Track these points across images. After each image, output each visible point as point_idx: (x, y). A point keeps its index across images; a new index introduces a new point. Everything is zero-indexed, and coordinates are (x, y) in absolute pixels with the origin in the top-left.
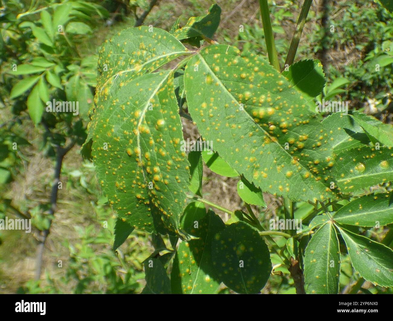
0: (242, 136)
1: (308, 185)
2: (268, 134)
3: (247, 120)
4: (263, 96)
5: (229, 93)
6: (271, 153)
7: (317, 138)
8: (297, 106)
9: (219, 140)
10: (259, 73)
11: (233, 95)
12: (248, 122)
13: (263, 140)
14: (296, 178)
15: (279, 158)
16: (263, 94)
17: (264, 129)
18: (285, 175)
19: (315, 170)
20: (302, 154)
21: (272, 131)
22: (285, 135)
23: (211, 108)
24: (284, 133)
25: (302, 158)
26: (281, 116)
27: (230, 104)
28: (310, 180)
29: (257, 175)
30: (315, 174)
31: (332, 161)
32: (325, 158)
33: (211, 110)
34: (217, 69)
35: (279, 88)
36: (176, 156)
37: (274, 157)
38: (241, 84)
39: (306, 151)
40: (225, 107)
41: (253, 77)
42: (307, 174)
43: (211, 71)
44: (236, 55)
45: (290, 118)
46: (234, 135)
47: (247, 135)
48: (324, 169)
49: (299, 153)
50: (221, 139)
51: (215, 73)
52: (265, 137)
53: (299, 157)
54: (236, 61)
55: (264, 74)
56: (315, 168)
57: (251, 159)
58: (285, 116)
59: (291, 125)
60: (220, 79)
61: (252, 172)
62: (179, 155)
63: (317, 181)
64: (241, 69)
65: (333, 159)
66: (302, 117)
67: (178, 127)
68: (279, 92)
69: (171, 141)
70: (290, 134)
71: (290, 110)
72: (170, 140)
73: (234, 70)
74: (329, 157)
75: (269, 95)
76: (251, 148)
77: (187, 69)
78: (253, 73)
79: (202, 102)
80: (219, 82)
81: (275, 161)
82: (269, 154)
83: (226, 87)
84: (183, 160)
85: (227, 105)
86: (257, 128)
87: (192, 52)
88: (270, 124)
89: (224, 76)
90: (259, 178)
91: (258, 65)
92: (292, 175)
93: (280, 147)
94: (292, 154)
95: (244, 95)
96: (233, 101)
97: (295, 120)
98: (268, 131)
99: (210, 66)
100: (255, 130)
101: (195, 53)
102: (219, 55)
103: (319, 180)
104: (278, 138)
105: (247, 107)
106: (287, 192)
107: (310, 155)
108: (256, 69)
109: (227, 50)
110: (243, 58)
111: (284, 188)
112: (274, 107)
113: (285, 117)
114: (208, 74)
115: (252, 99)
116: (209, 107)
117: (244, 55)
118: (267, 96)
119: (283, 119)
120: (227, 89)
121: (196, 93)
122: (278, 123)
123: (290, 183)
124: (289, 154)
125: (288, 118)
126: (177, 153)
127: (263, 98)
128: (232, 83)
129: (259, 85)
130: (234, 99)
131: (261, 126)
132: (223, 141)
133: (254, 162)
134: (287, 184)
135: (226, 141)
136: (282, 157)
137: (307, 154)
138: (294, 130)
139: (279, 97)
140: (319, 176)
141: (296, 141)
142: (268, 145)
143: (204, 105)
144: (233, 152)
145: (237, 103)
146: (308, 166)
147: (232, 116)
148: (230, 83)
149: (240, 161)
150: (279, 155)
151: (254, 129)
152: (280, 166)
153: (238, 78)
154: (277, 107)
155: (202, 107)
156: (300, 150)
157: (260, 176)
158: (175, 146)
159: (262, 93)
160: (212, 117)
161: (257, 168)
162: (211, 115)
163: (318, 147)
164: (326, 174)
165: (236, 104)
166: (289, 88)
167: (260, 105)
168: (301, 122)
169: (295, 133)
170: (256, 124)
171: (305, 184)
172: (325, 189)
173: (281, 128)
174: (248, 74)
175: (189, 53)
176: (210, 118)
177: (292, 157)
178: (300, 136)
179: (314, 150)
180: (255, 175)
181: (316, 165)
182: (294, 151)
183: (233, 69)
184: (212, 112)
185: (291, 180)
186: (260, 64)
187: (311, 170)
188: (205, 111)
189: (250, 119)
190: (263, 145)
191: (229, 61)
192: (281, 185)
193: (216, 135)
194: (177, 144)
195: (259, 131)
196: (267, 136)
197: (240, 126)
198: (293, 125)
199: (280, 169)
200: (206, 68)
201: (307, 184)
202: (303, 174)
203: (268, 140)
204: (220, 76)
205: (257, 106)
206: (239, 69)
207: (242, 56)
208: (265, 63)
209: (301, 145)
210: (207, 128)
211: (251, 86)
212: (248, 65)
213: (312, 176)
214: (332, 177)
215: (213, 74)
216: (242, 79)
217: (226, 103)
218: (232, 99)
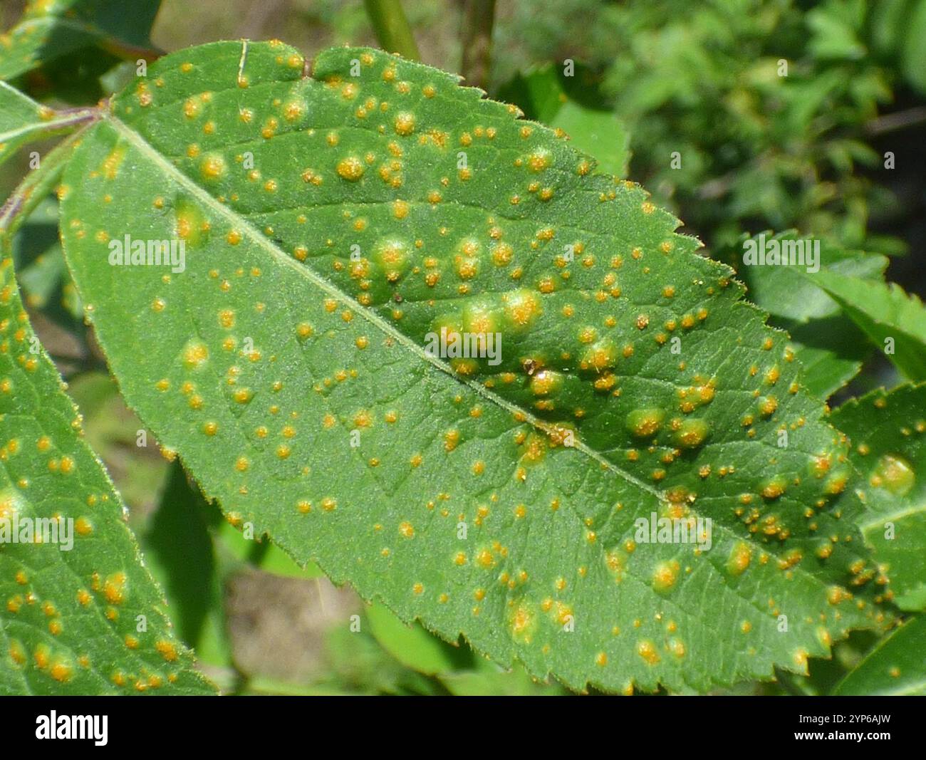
0: (415, 457)
1: (754, 599)
2: (531, 419)
3: (419, 374)
4: (471, 244)
5: (299, 267)
6: (564, 500)
7: (754, 381)
8: (638, 251)
9: (305, 503)
10: (423, 138)
11: (323, 274)
12: (424, 382)
13: (515, 451)
14: (699, 583)
15: (605, 514)
16: (468, 234)
17: (507, 397)
18: (649, 584)
19: (773, 524)
20: (704, 470)
21: (544, 397)
22: (614, 404)
23: (233, 357)
24: (605, 393)
25: (704, 487)
26: (577, 318)
27: (318, 317)
28: (757, 575)
29: (526, 623)
30: (774, 543)
31: (838, 468)
32: (805, 460)
33: (235, 369)
34: (216, 163)
35: (533, 185)
36: (132, 667)
37: (581, 517)
38: (347, 211)
39: (718, 452)
40: (301, 338)
41: (401, 164)
42: (740, 552)
43: (189, 185)
44: (290, 76)
45: (620, 315)
46: (375, 460)
47: (435, 444)
48: (808, 512)
49: (689, 470)
50: (318, 494)
51: (212, 189)
52: (519, 433)
53: (691, 487)
54: (297, 105)
55: (447, 135)
56: (769, 519)
57: (481, 553)
58: (594, 313)
59: (628, 347)
60: (239, 209)
61: (501, 616)
62: (145, 658)
63: (787, 569)
64: (333, 136)
65: (839, 456)
66: (671, 299)
67: (102, 513)
68: (539, 205)
69: (86, 595)
70: (631, 391)
71: (609, 277)
72: (75, 588)
73: (300, 153)
74: (823, 452)
75: (495, 231)
76: (468, 504)
77: (69, 203)
78: (395, 145)
79: (182, 342)
80: (241, 227)
81: (589, 535)
82: (556, 507)
83: (279, 242)
84: (174, 675)
85: (306, 326)
86: (473, 405)
87: (73, 117)
88: (529, 367)
89: (256, 190)
90: (539, 636)
91: (407, 102)
92: (681, 575)
93: (598, 462)
94: (657, 483)
95: (375, 260)
96: (329, 301)
97: (644, 319)
98: (528, 402)
99: (179, 160)
100: (466, 414)
101: (91, 118)
102: (208, 96)
103: (794, 563)
104: (578, 422)
105: (405, 315)
106: (679, 662)
107: (738, 465)
108: (406, 119)
109: (241, 65)
110: (326, 87)
111: (660, 646)
112: (533, 286)
113: (595, 319)
114: (180, 201)
115: (417, 269)
116: (222, 359)
117: (329, 67)
118: (487, 239)
119: (588, 331)
120: (289, 250)
121: (141, 307)
122: (566, 355)
123: (680, 614)
124: (642, 485)
125: (609, 319)
126: (133, 649)
127: (469, 252)
128: (303, 217)
129: (435, 194)
130: (331, 289)
131: (491, 389)
132: (329, 502)
133: (501, 565)
134: (669, 626)
135: (342, 503)
136: (618, 505)
137: (727, 464)
138: (647, 368)
139: (546, 230)
140: (792, 547)
141: (666, 419)
142: (542, 470)
143: (195, 352)
144: (388, 543)
145: (353, 304)
146: (738, 518)
147: (341, 373)
148: (294, 218)
149: (432, 578)
150: (600, 501)
151: (461, 408)
152: (615, 551)
153: (326, 183)
154: (547, 280)
155: (187, 366)
156: (690, 453)
157: (543, 624)
158: (113, 612)
159: (462, 231)
160: (247, 402)
161: (521, 590)
162: (242, 392)
163: (767, 417)
164: (822, 531)
165: (346, 314)
166: (584, 175)
167: (465, 287)
168: (671, 323)
169: (655, 382)
170: (462, 382)
171: (741, 602)
172: (825, 595)
173: (590, 375)
174: (371, 156)
175: (64, 127)
176: (239, 407)
177: (662, 496)
178: (683, 390)
179: (751, 438)
180: (518, 625)
181: (771, 502)
182: (666, 465)
183: (294, 148)
184: (244, 381)
185: (681, 599)
186: (416, 93)
187: (754, 528)
188: (206, 379)
189: (430, 364)
190: (519, 473)
191: (262, 114)
192: (645, 636)
193: (286, 484)
194: (117, 604)
195: (485, 412)
196: (529, 427)
197: (391, 414)
198: (636, 347)
199: (622, 565)
200: (161, 176)
201: (747, 596)
202: (724, 558)
203: (534, 442)
204: (236, 198)
205: (452, 297)
206: (321, 143)
207: (322, 78)
208: (442, 85)
209: (692, 429)
210: (234, 459)
211: (399, 207)
212: (362, 111)
213: (763, 555)
214: (848, 538)
215: (203, 195)
216: (350, 181)
217: (297, 318)
218: (322, 295)
